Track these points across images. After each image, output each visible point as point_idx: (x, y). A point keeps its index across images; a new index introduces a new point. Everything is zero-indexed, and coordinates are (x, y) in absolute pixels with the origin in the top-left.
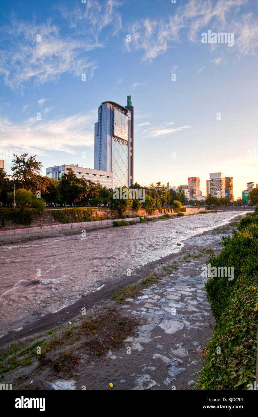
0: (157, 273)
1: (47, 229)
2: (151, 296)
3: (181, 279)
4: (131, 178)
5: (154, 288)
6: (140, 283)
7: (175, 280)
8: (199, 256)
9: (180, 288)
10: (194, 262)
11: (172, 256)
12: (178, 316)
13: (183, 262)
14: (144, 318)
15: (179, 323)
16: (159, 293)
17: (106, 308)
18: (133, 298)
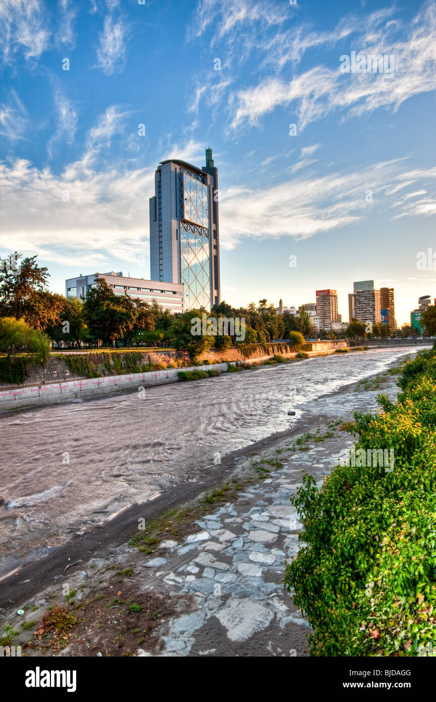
0: (240, 476)
1: (52, 389)
2: (214, 533)
3: (284, 491)
4: (215, 294)
5: (227, 514)
6: (201, 502)
7: (271, 492)
8: (327, 437)
9: (278, 511)
10: (316, 449)
11: (275, 438)
12: (264, 587)
13: (294, 450)
14: (188, 593)
15: (262, 608)
16: (235, 525)
17: (113, 568)
18: (176, 540)
